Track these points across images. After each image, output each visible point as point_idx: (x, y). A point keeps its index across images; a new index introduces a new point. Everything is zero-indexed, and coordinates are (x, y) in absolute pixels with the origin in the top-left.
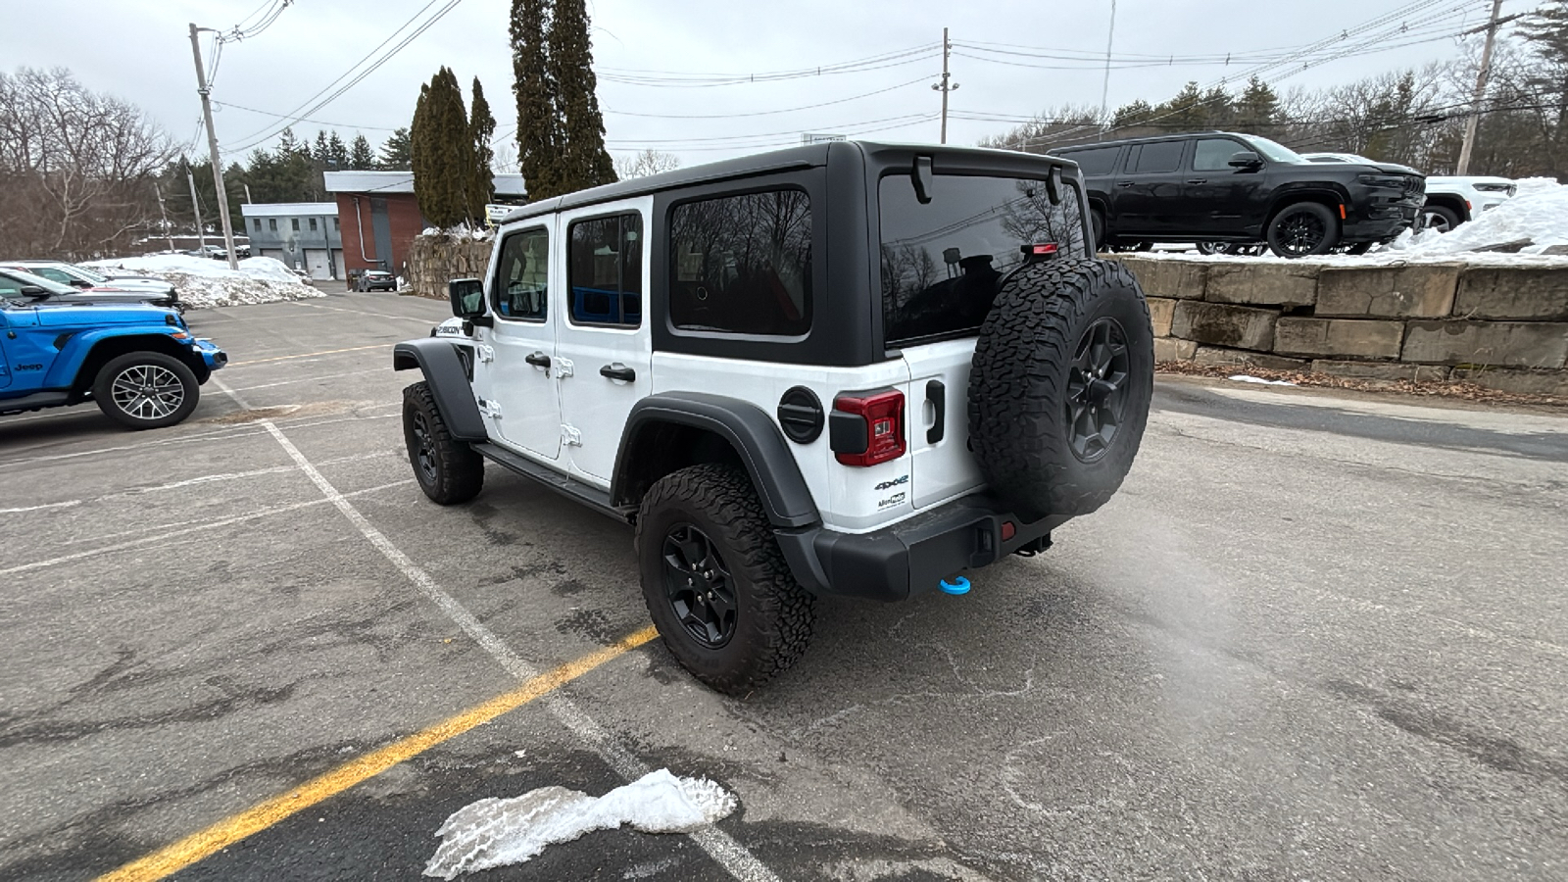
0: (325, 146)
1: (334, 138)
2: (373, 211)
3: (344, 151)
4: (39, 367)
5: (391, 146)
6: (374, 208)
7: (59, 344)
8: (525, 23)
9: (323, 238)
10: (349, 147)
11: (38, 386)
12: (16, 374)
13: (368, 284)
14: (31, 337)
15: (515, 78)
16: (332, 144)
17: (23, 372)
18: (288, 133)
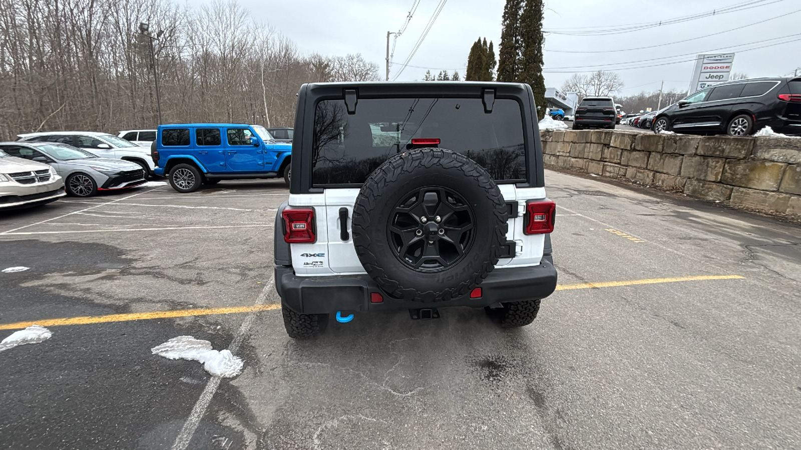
0: (442, 78)
4: (271, 163)
7: (278, 156)
8: (510, 13)
10: (451, 77)
11: (271, 170)
12: (266, 165)
14: (271, 153)
15: (501, 40)
16: (444, 77)
17: (268, 165)
18: (428, 73)
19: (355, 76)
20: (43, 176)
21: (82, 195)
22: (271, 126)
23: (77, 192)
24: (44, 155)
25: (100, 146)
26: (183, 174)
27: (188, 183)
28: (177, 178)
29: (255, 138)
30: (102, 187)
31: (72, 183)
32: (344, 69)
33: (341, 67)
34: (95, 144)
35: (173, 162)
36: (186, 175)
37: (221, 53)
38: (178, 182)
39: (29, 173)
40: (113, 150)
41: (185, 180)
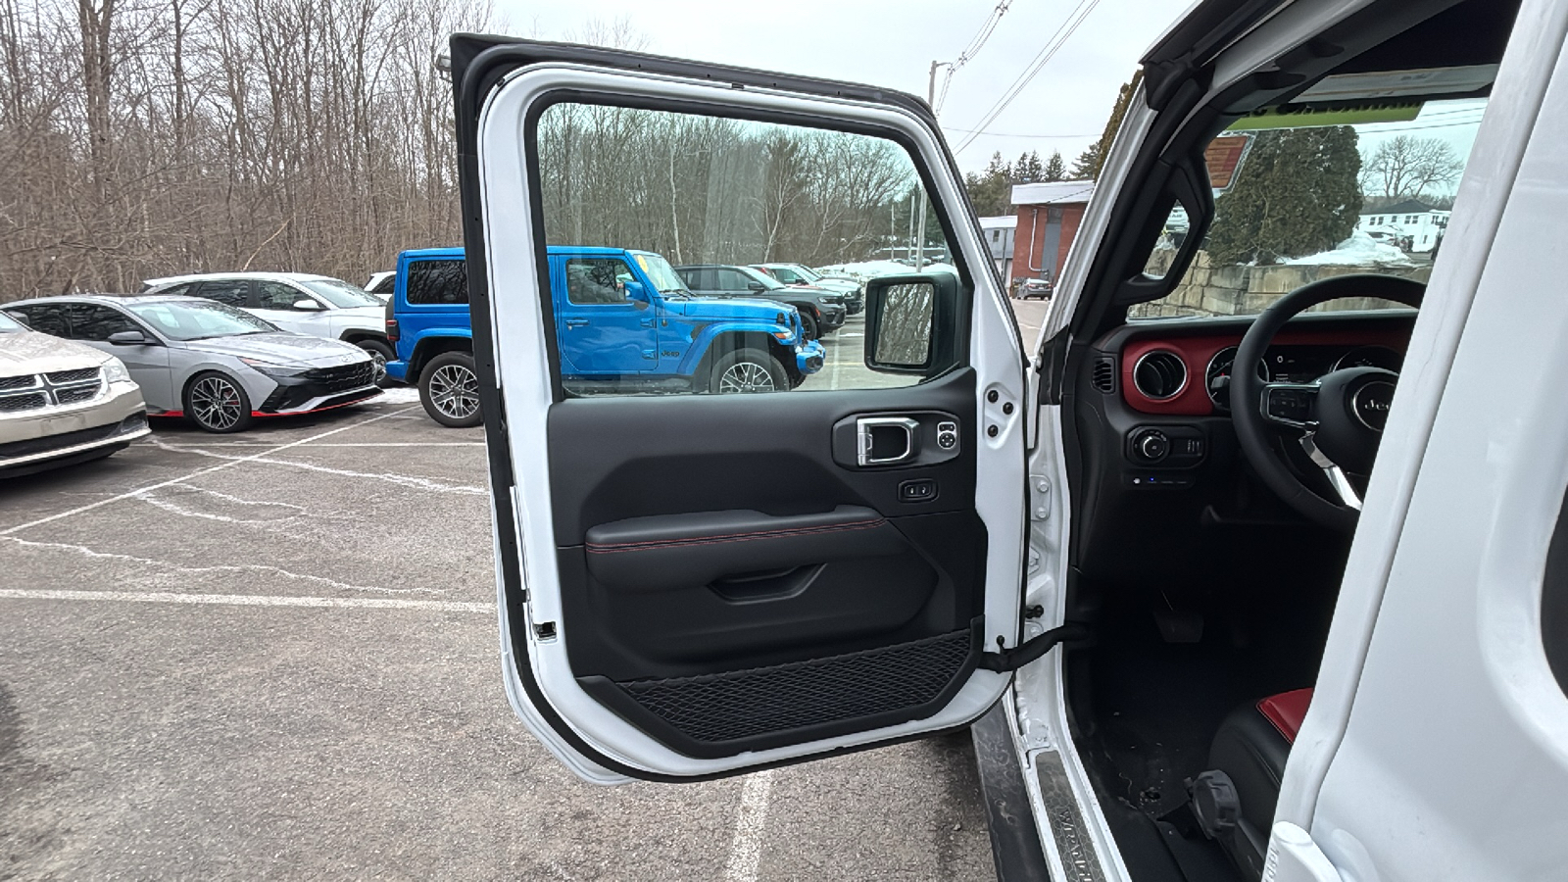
0: (1025, 165)
1: (1033, 157)
2: (1048, 222)
3: (1040, 169)
4: (676, 354)
5: (1083, 161)
6: (1050, 219)
7: (695, 334)
9: (1001, 248)
10: (1045, 163)
11: (674, 372)
12: (662, 358)
13: (1026, 293)
16: (1031, 163)
17: (667, 358)
18: (997, 156)
19: (849, 168)
20: (76, 384)
21: (216, 427)
22: (684, 261)
23: (207, 420)
24: (141, 329)
25: (299, 304)
26: (453, 378)
27: (466, 402)
28: (439, 388)
29: (638, 285)
30: (262, 409)
31: (196, 397)
32: (828, 155)
33: (820, 151)
34: (288, 300)
35: (433, 347)
36: (461, 382)
37: (597, 123)
38: (442, 398)
39: (29, 379)
40: (327, 313)
41: (457, 394)
